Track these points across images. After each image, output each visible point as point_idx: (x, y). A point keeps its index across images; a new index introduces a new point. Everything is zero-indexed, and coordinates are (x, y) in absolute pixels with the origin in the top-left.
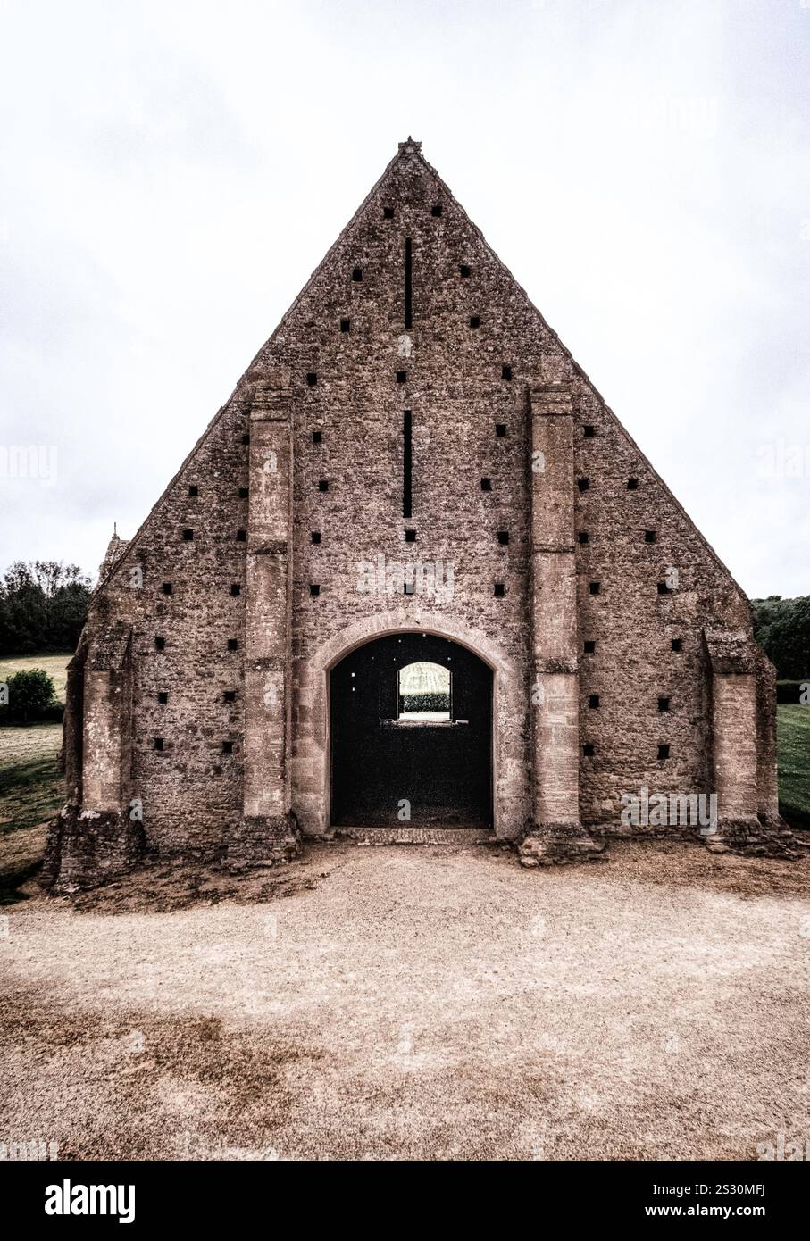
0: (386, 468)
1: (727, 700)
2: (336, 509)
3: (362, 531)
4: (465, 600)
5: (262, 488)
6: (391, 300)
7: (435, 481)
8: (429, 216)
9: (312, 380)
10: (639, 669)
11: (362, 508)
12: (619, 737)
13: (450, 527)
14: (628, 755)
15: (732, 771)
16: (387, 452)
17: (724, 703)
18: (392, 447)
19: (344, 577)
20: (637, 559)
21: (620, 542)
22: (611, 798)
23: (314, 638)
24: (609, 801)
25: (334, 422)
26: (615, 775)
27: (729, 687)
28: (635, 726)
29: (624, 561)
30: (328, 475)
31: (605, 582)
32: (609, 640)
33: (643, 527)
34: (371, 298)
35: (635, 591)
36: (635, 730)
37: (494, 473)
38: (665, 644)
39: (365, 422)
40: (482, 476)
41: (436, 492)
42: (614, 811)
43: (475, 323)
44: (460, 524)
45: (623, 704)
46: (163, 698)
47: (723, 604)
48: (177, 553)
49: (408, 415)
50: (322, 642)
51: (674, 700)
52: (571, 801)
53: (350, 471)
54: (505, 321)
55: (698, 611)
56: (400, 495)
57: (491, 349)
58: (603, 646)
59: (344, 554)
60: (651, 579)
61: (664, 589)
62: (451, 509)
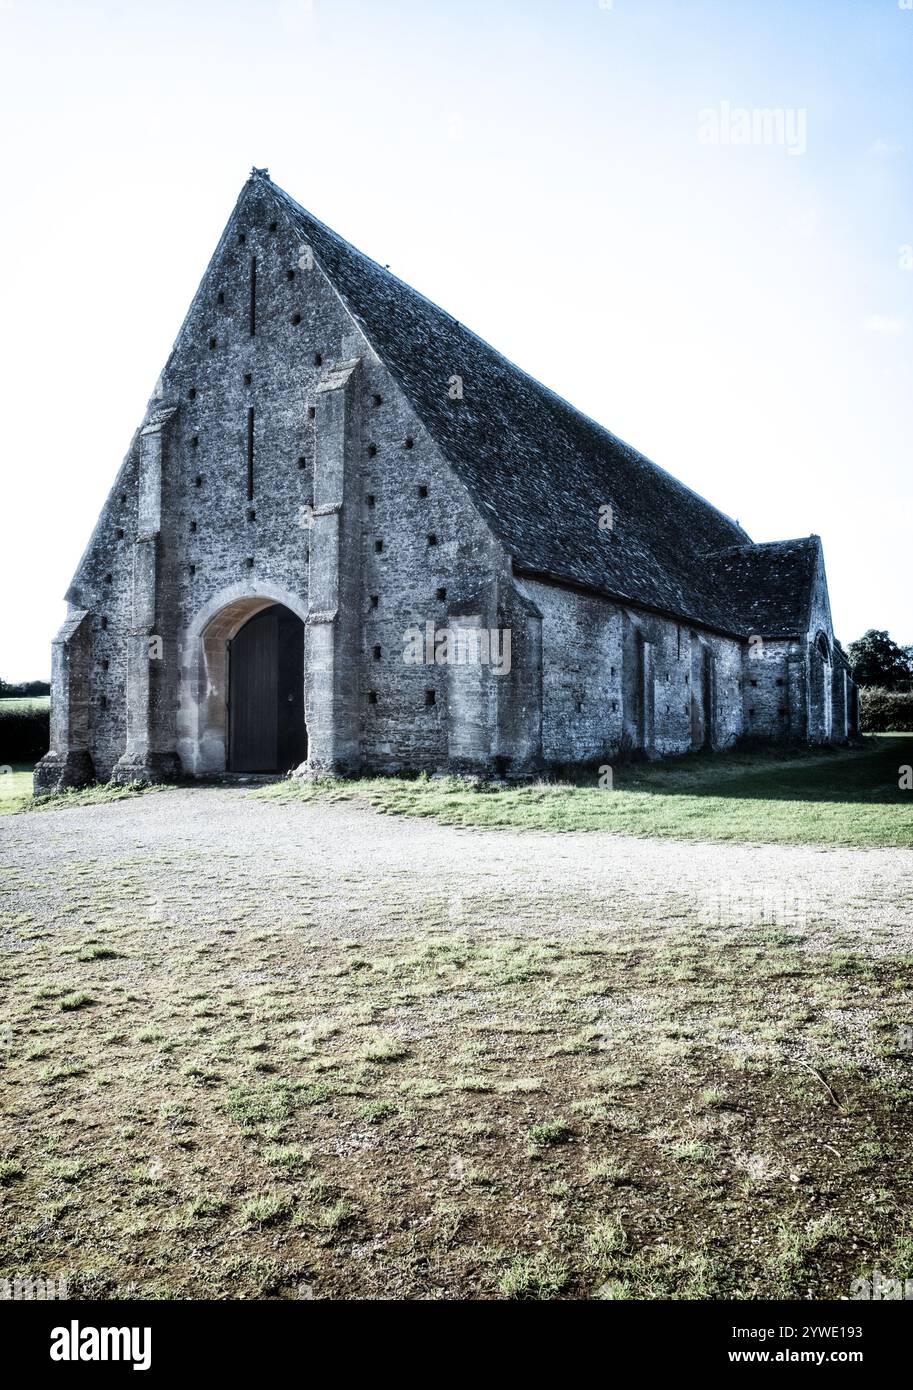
0: (236, 461)
2: (205, 501)
3: (222, 516)
4: (286, 567)
5: (146, 490)
6: (242, 314)
7: (268, 465)
8: (268, 232)
9: (193, 394)
10: (411, 620)
11: (221, 497)
12: (397, 684)
13: (278, 504)
14: (404, 700)
15: (461, 712)
16: (238, 446)
18: (241, 443)
19: (210, 556)
20: (411, 514)
21: (398, 500)
22: (389, 742)
23: (191, 609)
24: (388, 745)
25: (206, 427)
26: (393, 720)
28: (408, 674)
29: (401, 518)
30: (201, 472)
31: (387, 539)
32: (389, 593)
33: (416, 483)
34: (229, 316)
35: (409, 545)
36: (408, 677)
37: (308, 451)
38: (433, 594)
39: (224, 423)
40: (299, 455)
41: (267, 476)
42: (392, 755)
43: (297, 320)
44: (284, 501)
46: (106, 665)
47: (479, 549)
48: (115, 549)
49: (252, 411)
50: (196, 612)
52: (327, 740)
53: (214, 466)
54: (318, 312)
55: (459, 558)
56: (246, 481)
57: (308, 340)
58: (384, 601)
59: (210, 537)
60: (423, 531)
61: (433, 541)
62: (278, 487)
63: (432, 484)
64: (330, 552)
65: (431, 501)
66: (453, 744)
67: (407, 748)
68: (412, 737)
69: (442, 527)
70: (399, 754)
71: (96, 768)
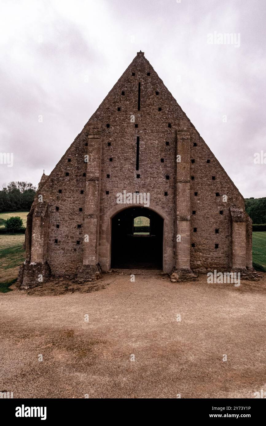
0: (132, 155)
2: (115, 167)
3: (123, 174)
4: (155, 197)
5: (92, 160)
6: (134, 102)
7: (146, 159)
8: (146, 76)
9: (108, 126)
10: (209, 220)
11: (123, 167)
12: (203, 241)
13: (151, 174)
14: (206, 247)
15: (238, 252)
16: (131, 149)
17: (236, 231)
18: (133, 148)
19: (117, 189)
20: (209, 185)
21: (204, 180)
22: (200, 260)
23: (107, 208)
24: (200, 262)
25: (115, 140)
26: (201, 253)
27: (237, 226)
29: (205, 186)
30: (113, 156)
31: (199, 192)
32: (200, 210)
33: (211, 175)
34: (127, 101)
35: (209, 195)
36: (208, 239)
37: (165, 157)
38: (218, 212)
39: (125, 140)
40: (161, 158)
41: (147, 162)
42: (201, 265)
43: (160, 109)
44: (154, 173)
45: (204, 231)
46: (58, 226)
47: (236, 199)
48: (63, 180)
49: (138, 138)
50: (109, 209)
51: (220, 230)
52: (187, 261)
53: (120, 155)
54: (169, 109)
55: (228, 202)
56: (135, 163)
57: (165, 118)
58: (198, 212)
59: (117, 181)
60: (214, 191)
61: (218, 195)
62: (151, 168)
63: (218, 176)
64: (186, 195)
65: (217, 182)
66: (234, 263)
67: (207, 263)
68: (209, 259)
69: (222, 191)
70: (204, 265)
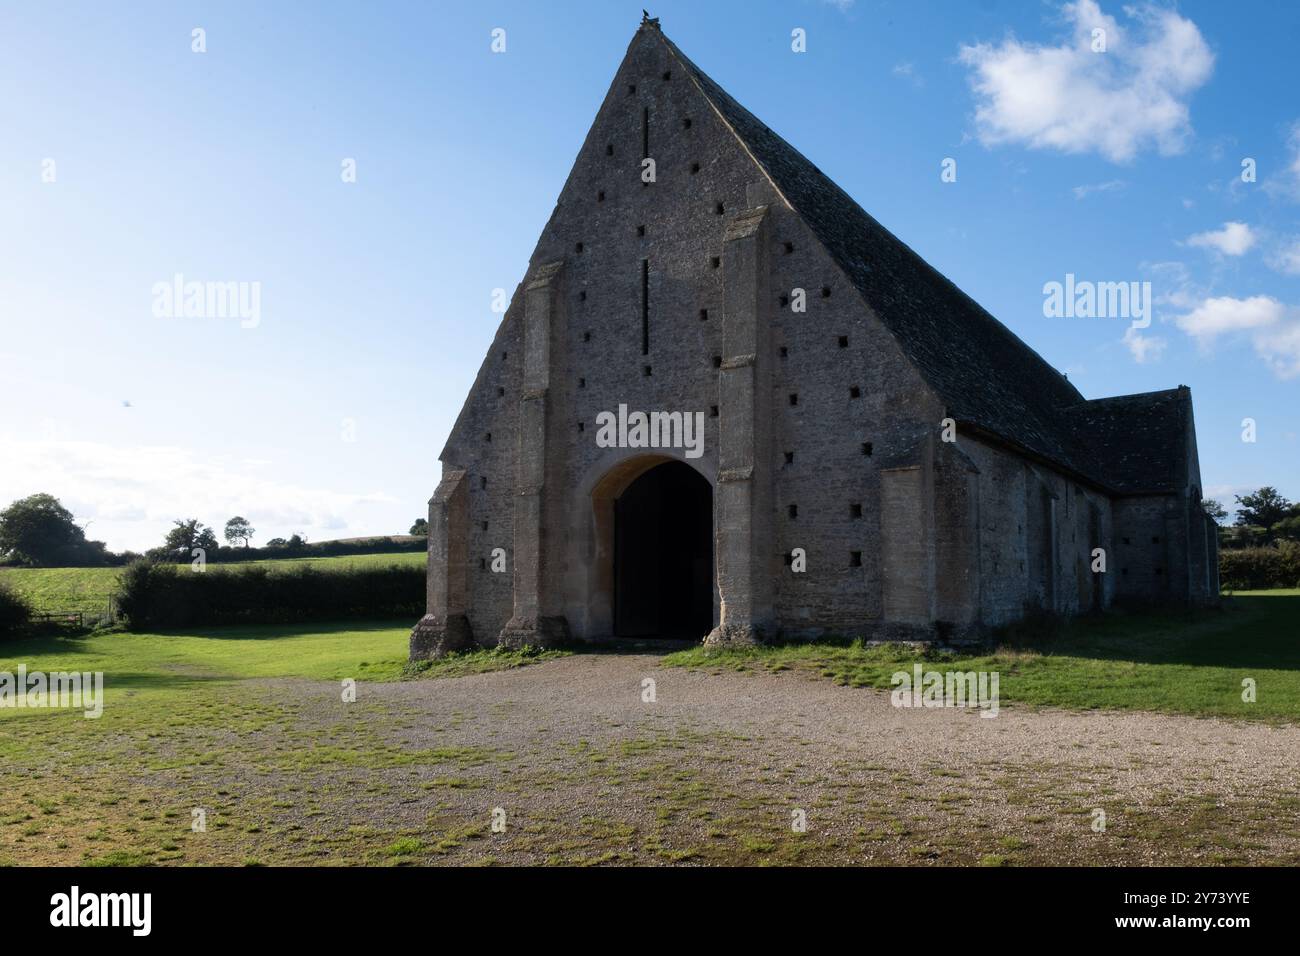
0: (629, 315)
1: (894, 499)
2: (595, 356)
3: (613, 371)
5: (533, 346)
6: (633, 165)
7: (665, 318)
8: (660, 82)
9: (580, 247)
10: (832, 476)
11: (612, 352)
12: (816, 544)
13: (676, 358)
14: (825, 562)
15: (899, 574)
16: (631, 299)
17: (891, 503)
18: (634, 295)
20: (829, 366)
21: (814, 351)
22: (808, 606)
23: (579, 468)
24: (806, 609)
25: (594, 281)
26: (812, 582)
27: (895, 486)
28: (829, 533)
29: (818, 370)
30: (590, 327)
31: (802, 392)
32: (804, 449)
33: (836, 333)
34: (619, 168)
35: (828, 398)
36: (829, 538)
37: (710, 302)
38: (857, 446)
39: (615, 277)
40: (700, 308)
41: (664, 329)
42: (811, 619)
43: (695, 168)
44: (683, 355)
45: (818, 511)
46: (485, 526)
48: (494, 408)
49: (645, 263)
50: (585, 471)
51: (865, 506)
53: (604, 320)
54: (719, 160)
55: (887, 411)
56: (640, 336)
57: (708, 189)
58: (799, 457)
59: (600, 393)
60: (844, 383)
61: (856, 393)
62: (677, 341)
63: (854, 334)
64: (744, 405)
65: (853, 351)
66: (888, 609)
67: (829, 613)
68: (835, 600)
69: (866, 378)
70: (820, 619)
71: (474, 632)
